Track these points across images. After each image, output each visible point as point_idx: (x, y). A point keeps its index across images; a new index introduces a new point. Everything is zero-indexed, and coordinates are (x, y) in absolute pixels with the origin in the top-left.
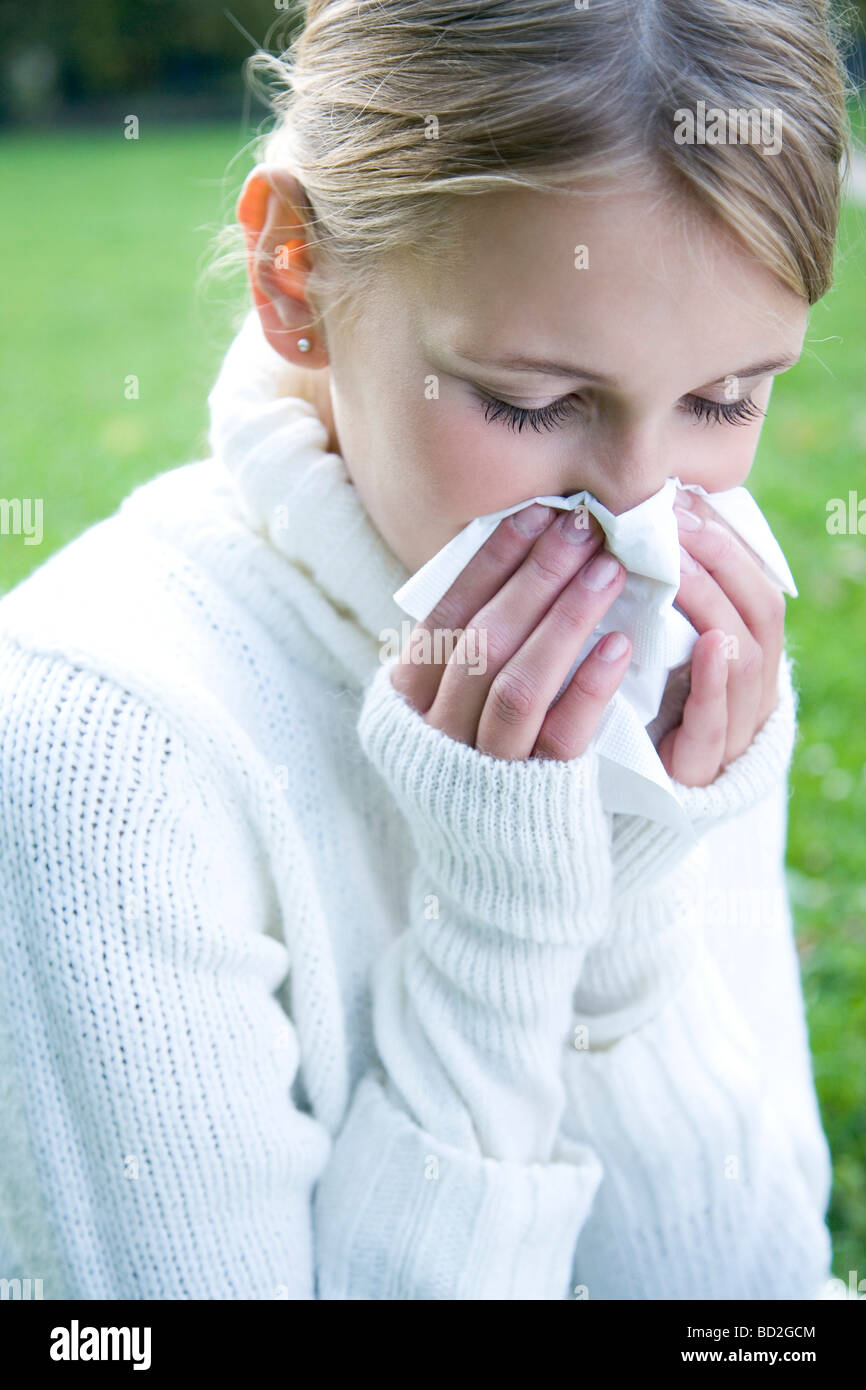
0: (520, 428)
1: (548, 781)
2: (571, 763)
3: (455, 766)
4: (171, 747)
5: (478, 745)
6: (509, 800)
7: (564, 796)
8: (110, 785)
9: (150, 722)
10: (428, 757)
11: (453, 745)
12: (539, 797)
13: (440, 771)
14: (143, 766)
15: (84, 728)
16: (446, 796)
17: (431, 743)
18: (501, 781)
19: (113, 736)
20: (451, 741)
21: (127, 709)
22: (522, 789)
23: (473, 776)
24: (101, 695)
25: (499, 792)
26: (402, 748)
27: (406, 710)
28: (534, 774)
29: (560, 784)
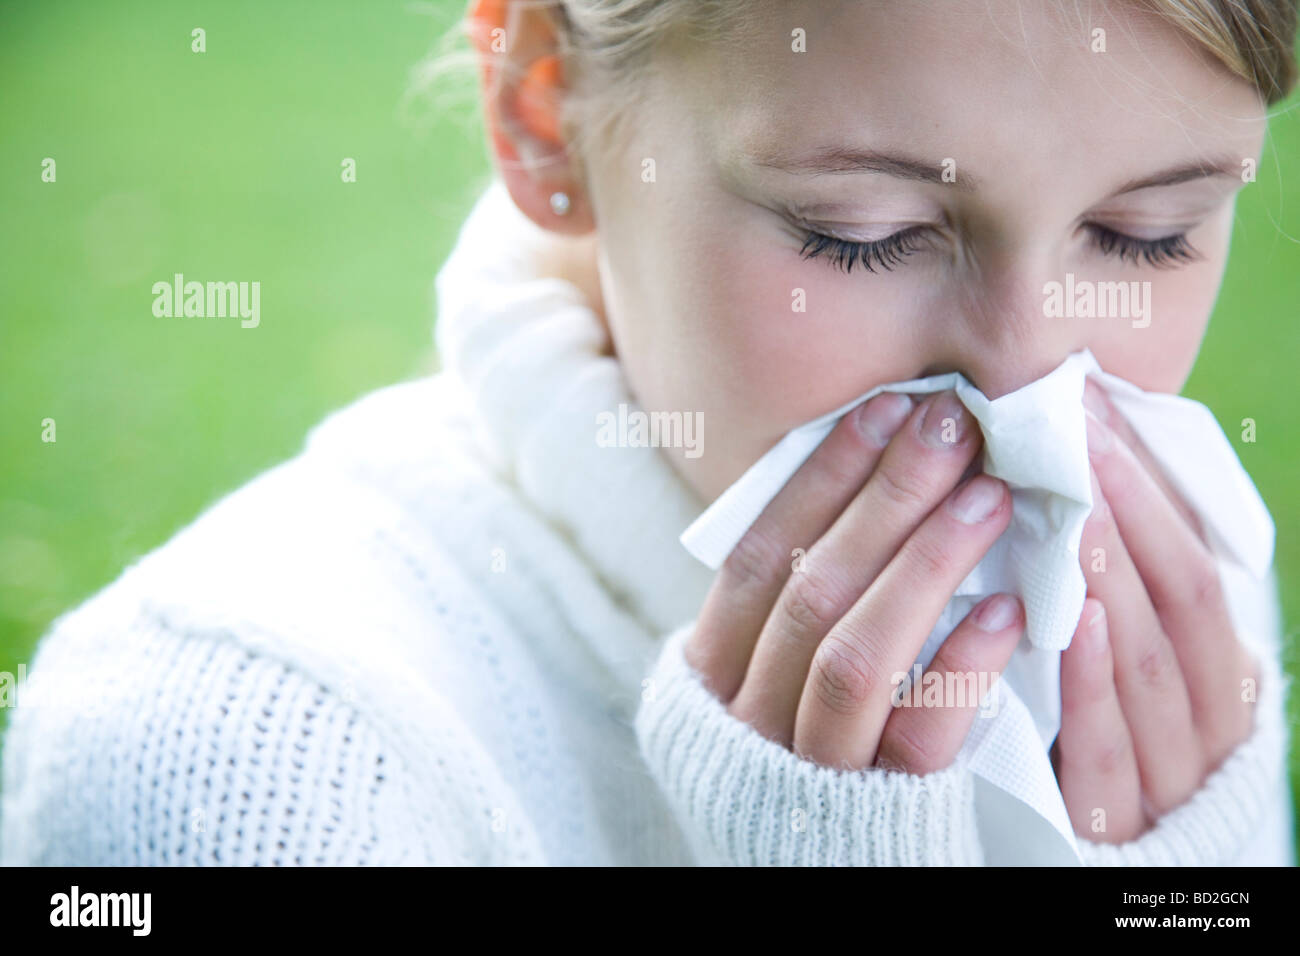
0: (849, 268)
1: (896, 804)
2: (929, 778)
3: (763, 778)
4: (385, 770)
5: (796, 745)
6: (839, 831)
7: (919, 830)
8: (299, 820)
9: (356, 732)
10: (727, 761)
11: (763, 745)
12: (881, 827)
13: (743, 784)
14: (345, 795)
15: (261, 738)
16: (751, 824)
17: (733, 741)
18: (828, 801)
19: (303, 750)
20: (761, 740)
21: (322, 712)
22: (857, 813)
23: (787, 793)
24: (287, 691)
25: (824, 817)
26: (694, 750)
27: (702, 695)
28: (875, 791)
29: (913, 810)
